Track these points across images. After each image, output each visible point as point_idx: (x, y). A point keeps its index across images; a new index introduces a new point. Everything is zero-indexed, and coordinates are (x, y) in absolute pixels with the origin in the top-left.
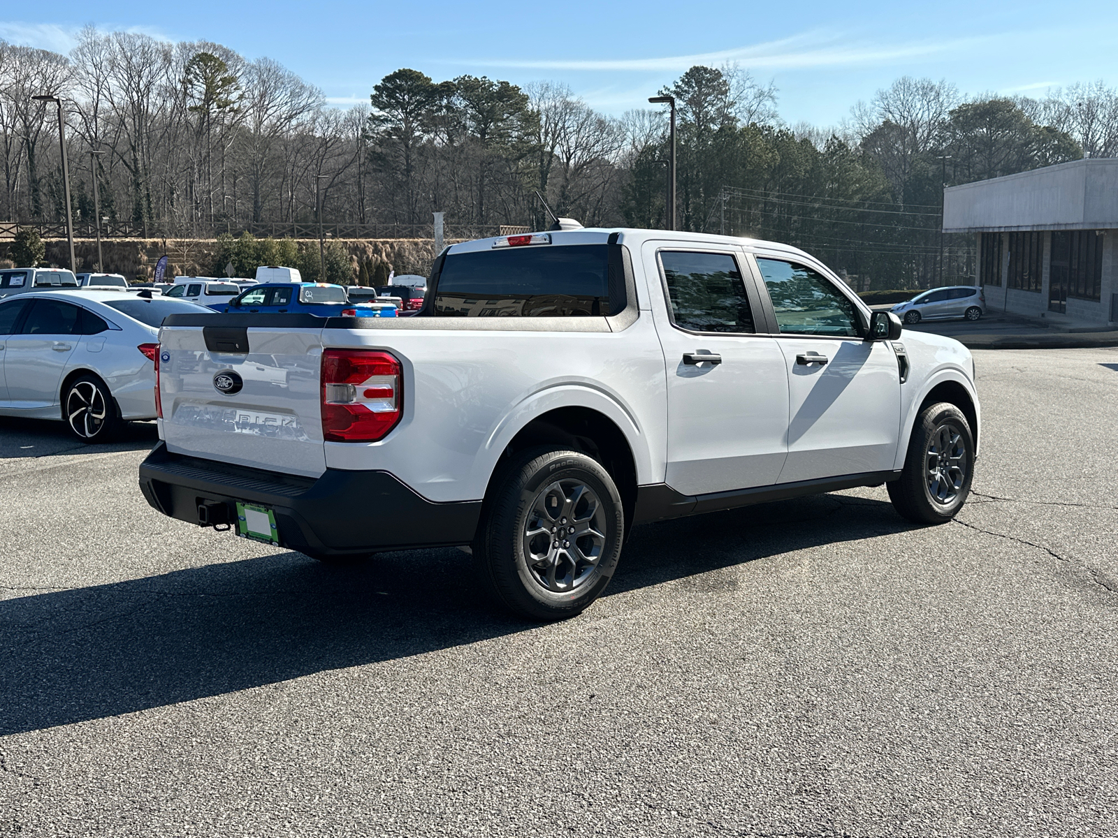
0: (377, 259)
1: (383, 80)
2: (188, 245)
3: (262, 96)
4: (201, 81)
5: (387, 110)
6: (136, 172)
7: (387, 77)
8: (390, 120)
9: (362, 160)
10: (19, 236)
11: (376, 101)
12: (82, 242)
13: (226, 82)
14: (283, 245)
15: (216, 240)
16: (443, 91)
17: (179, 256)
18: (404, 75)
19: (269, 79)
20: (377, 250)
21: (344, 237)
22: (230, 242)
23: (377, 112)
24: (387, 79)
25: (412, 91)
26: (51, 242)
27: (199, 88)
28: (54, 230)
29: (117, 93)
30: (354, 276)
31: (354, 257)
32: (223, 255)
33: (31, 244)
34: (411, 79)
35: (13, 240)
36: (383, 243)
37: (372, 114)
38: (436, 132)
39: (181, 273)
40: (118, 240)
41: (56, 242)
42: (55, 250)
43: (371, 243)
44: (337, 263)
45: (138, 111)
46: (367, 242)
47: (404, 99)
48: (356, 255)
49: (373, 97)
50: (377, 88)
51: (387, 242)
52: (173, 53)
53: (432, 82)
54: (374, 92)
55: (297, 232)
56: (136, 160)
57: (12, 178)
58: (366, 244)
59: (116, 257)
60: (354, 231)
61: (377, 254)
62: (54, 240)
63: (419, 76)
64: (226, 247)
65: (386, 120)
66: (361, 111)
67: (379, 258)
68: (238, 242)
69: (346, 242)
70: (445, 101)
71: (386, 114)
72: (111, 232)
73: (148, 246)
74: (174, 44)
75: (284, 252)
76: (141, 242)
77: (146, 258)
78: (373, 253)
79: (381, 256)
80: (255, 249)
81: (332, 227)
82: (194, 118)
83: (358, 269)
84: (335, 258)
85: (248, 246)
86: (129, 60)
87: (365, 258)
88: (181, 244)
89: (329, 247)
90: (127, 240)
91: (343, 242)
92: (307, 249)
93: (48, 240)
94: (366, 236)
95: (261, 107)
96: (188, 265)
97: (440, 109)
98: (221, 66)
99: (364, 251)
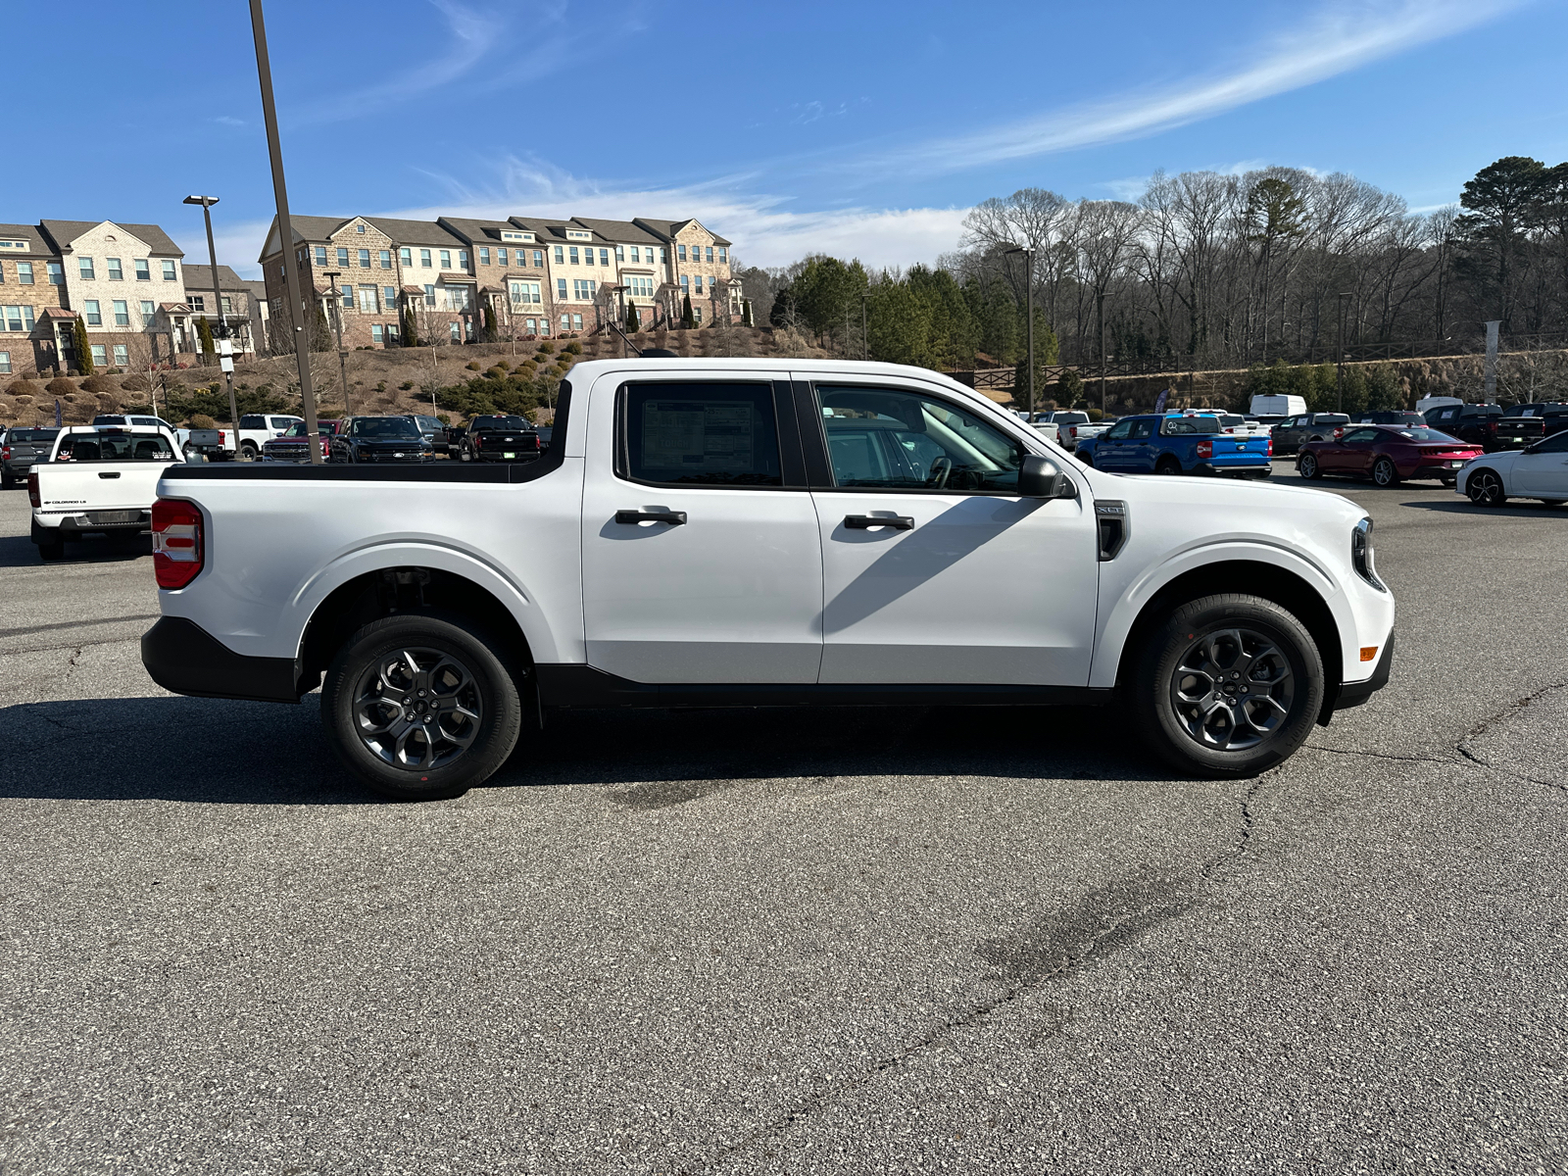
0: (1435, 379)
1: (1478, 175)
2: (1218, 376)
3: (1332, 215)
4: (1264, 208)
5: (1481, 208)
6: (1193, 307)
7: (1483, 171)
8: (1484, 220)
9: (1445, 268)
10: (1063, 378)
11: (1466, 200)
12: (1119, 380)
13: (1290, 205)
14: (1321, 370)
15: (1247, 370)
16: (1559, 175)
17: (1207, 388)
18: (1505, 165)
19: (1340, 193)
20: (1435, 370)
21: (1397, 356)
22: (1262, 372)
23: (1467, 212)
24: (1484, 173)
25: (1515, 181)
26: (1091, 382)
27: (1263, 218)
28: (1095, 371)
29: (1181, 232)
30: (1403, 400)
31: (1405, 378)
32: (1253, 385)
33: (1072, 384)
34: (1516, 167)
35: (1056, 382)
36: (1444, 361)
37: (1460, 215)
38: (1544, 225)
39: (1208, 405)
40: (1151, 376)
41: (1096, 382)
42: (1094, 389)
43: (1428, 362)
44: (1383, 388)
45: (1201, 247)
46: (1425, 361)
47: (1503, 192)
48: (1408, 377)
49: (1462, 196)
50: (1468, 185)
51: (1451, 360)
52: (1239, 185)
53: (1545, 167)
54: (1465, 191)
55: (1391, 352)
56: (1193, 297)
57: (1083, 324)
58: (1422, 364)
59: (1147, 392)
60: (1410, 350)
61: (1436, 374)
62: (1093, 379)
63: (1526, 163)
64: (1256, 376)
65: (1478, 220)
66: (1446, 214)
67: (1438, 378)
68: (1270, 370)
69: (1397, 363)
70: (1561, 186)
71: (1478, 213)
72: (1164, 367)
73: (1179, 380)
74: (1241, 176)
75: (1321, 377)
76: (1172, 377)
77: (1175, 392)
78: (1431, 373)
79: (1440, 376)
80: (1289, 376)
81: (1382, 347)
82: (1256, 248)
83: (1409, 391)
84: (1381, 381)
85: (1281, 375)
86: (1194, 200)
87: (1419, 379)
88: (1209, 376)
89: (1376, 369)
90: (1159, 375)
91: (1394, 363)
92: (1349, 373)
93: (1089, 380)
94: (1423, 355)
95: (1326, 227)
96: (1217, 396)
97: (1553, 196)
98: (1287, 189)
99: (1419, 371)
